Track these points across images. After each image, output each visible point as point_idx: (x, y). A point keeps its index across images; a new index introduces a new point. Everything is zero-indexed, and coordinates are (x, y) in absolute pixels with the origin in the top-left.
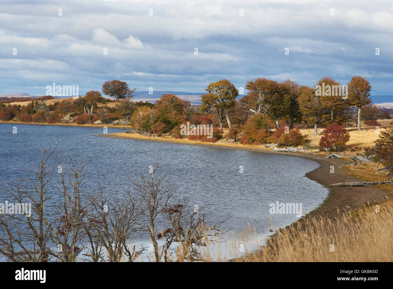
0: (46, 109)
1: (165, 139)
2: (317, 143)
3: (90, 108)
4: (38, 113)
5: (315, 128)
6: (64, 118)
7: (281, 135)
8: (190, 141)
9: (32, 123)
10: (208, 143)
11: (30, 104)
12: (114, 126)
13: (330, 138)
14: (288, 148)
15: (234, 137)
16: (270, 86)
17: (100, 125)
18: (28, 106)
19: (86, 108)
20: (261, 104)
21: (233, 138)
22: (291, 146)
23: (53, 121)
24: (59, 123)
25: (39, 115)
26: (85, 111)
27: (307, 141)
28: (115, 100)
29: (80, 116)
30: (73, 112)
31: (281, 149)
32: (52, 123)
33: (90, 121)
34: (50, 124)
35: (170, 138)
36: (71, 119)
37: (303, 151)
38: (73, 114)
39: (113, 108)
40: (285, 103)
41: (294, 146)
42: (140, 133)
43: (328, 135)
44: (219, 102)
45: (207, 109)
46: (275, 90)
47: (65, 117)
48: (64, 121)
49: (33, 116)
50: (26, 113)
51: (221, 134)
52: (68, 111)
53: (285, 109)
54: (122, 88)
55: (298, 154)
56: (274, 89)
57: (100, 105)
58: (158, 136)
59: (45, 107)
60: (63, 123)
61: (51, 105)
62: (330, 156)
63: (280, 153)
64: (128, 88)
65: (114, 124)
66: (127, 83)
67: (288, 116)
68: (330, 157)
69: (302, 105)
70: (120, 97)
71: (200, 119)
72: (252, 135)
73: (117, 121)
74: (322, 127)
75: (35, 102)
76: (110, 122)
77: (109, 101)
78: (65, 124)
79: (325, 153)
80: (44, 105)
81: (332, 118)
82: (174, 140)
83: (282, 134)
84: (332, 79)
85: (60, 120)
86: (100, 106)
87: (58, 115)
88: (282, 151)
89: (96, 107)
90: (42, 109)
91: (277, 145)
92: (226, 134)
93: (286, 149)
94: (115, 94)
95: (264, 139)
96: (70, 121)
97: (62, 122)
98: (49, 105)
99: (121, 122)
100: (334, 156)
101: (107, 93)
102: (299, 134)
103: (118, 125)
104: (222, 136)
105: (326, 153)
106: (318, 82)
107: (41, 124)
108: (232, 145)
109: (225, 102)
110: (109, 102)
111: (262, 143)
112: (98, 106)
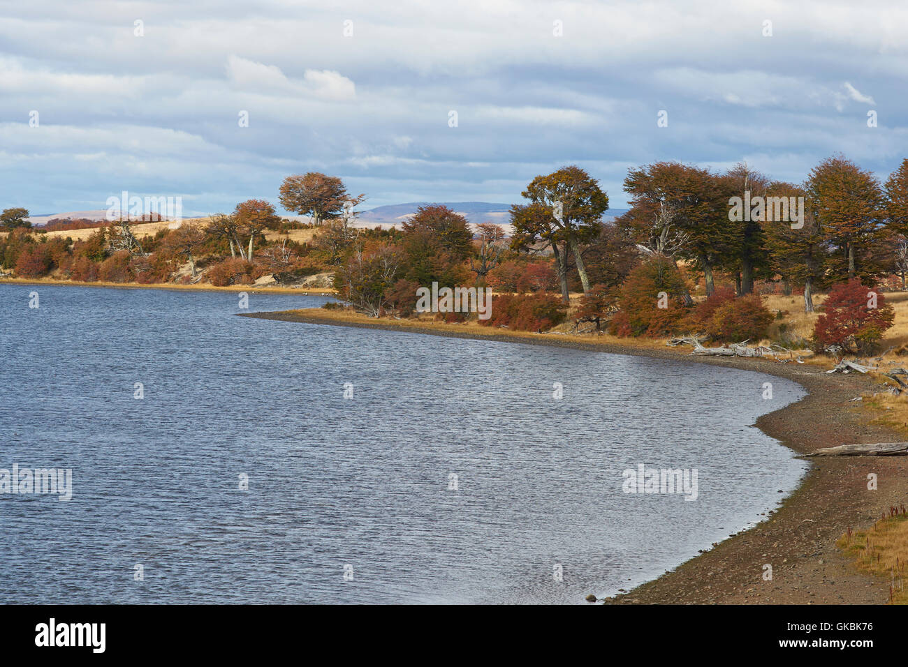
0: (134, 247)
1: (420, 323)
2: (807, 333)
3: (246, 244)
4: (114, 256)
5: (806, 292)
6: (181, 269)
7: (714, 312)
8: (483, 328)
9: (100, 282)
10: (528, 333)
11: (96, 235)
12: (306, 290)
13: (841, 320)
14: (732, 345)
15: (594, 319)
16: (689, 183)
17: (270, 288)
18: (90, 240)
19: (235, 243)
20: (664, 230)
21: (592, 321)
22: (739, 340)
23: (153, 277)
24: (166, 284)
25: (117, 263)
26: (232, 251)
27: (783, 328)
28: (313, 223)
29: (221, 266)
30: (202, 254)
31: (713, 350)
32: (150, 283)
33: (245, 277)
34: (145, 285)
35: (432, 320)
36: (196, 273)
37: (771, 353)
38: (204, 258)
39: (305, 244)
40: (730, 227)
41: (749, 342)
42: (358, 308)
43: (836, 312)
44: (557, 227)
45: (528, 246)
46: (702, 194)
47: (182, 267)
48: (179, 279)
49: (103, 265)
50: (84, 258)
51: (564, 311)
52: (189, 253)
53: (728, 244)
54: (328, 193)
55: (757, 364)
56: (699, 193)
57: (272, 236)
58: (401, 317)
59: (132, 243)
60: (177, 284)
61: (150, 237)
62: (838, 367)
63: (710, 359)
64: (346, 193)
65: (306, 286)
66: (342, 180)
67: (738, 261)
68: (839, 371)
69: (771, 232)
70: (325, 215)
71: (525, 271)
72: (641, 313)
73: (313, 278)
74: (823, 289)
75: (107, 230)
76: (295, 280)
77: (296, 226)
78: (181, 286)
79: (828, 359)
80: (130, 236)
81: (851, 266)
82: (440, 325)
83: (718, 310)
84: (851, 163)
85: (169, 276)
86: (271, 240)
87: (166, 264)
88: (715, 355)
89: (263, 243)
90: (125, 247)
91: (703, 337)
92: (576, 310)
93: (726, 350)
94: (312, 209)
95: (670, 322)
96: (194, 279)
97: (174, 280)
98: (143, 236)
99: (324, 281)
100: (848, 368)
101: (291, 207)
102: (762, 310)
103: (316, 287)
104: (565, 315)
105: (831, 360)
106: (814, 172)
107: (122, 284)
108: (588, 339)
109: (574, 225)
110: (295, 228)
111: (668, 332)
112: (267, 238)
